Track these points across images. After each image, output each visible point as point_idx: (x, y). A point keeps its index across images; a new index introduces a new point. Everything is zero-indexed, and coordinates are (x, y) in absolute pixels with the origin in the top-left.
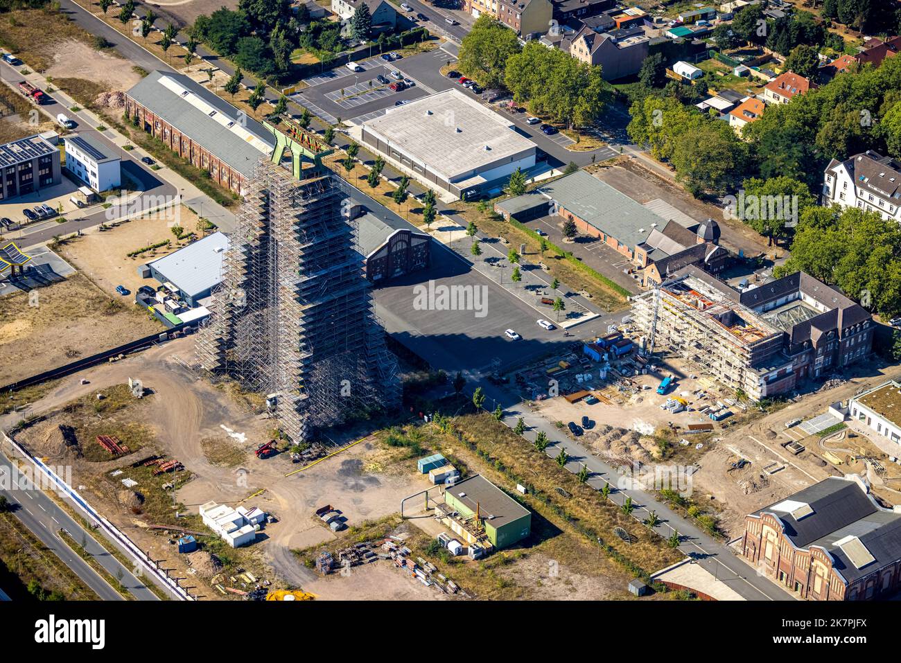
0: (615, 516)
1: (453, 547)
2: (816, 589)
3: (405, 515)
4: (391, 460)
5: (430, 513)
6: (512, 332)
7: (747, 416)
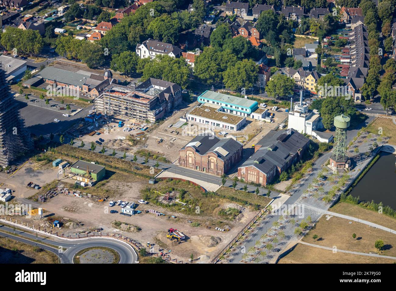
0: (130, 164)
1: (83, 184)
2: (212, 168)
3: (59, 179)
4: (41, 165)
5: (67, 177)
6: (57, 119)
7: (153, 127)
